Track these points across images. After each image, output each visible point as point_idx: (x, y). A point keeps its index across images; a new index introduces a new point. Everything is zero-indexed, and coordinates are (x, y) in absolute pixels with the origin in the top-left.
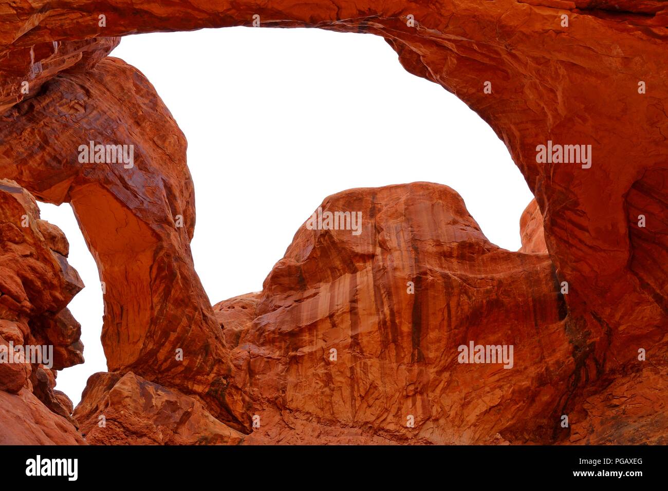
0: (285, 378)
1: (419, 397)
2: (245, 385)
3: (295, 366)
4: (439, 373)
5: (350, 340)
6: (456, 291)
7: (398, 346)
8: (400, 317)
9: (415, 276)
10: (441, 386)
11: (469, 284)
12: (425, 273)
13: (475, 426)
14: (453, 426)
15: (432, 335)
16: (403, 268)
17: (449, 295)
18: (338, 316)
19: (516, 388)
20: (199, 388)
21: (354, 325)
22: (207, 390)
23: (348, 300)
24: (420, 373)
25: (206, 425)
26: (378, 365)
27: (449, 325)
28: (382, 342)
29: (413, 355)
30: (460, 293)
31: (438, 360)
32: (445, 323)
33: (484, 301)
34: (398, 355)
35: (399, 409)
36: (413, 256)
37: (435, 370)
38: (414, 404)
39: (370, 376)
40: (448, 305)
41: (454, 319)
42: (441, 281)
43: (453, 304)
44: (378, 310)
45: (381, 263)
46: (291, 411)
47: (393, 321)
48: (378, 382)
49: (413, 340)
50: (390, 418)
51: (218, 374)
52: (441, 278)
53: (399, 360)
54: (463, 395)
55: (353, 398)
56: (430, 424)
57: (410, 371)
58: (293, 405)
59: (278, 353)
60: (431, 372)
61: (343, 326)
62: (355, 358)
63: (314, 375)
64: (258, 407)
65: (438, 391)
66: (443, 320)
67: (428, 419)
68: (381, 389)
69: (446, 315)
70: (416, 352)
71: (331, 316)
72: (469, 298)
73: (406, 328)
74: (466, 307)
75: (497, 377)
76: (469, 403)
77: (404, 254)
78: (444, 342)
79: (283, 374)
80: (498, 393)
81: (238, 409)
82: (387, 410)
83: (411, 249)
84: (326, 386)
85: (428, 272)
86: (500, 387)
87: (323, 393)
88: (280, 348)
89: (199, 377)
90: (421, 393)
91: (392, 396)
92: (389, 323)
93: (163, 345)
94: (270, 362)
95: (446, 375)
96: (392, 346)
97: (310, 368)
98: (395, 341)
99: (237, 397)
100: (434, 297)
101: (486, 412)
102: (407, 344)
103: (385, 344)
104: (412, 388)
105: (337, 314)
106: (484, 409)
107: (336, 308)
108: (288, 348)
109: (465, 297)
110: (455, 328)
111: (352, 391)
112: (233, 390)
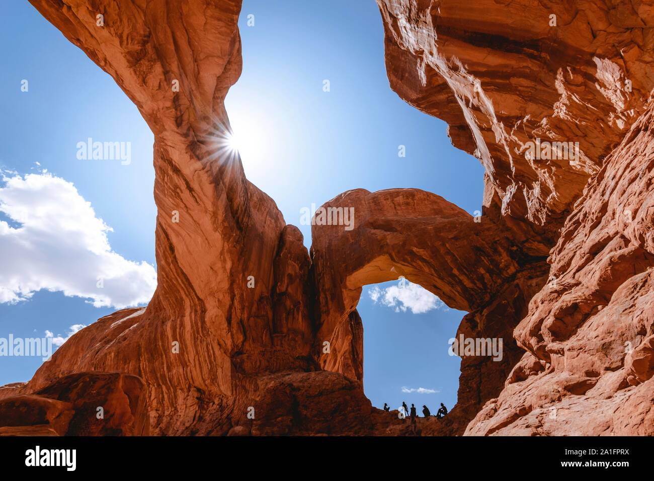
20: (512, 270)
22: (517, 266)
29: (529, 56)
51: (506, 250)
70: (527, 50)
89: (501, 265)
93: (460, 280)
102: (515, 62)
103: (511, 90)
112: (527, 245)
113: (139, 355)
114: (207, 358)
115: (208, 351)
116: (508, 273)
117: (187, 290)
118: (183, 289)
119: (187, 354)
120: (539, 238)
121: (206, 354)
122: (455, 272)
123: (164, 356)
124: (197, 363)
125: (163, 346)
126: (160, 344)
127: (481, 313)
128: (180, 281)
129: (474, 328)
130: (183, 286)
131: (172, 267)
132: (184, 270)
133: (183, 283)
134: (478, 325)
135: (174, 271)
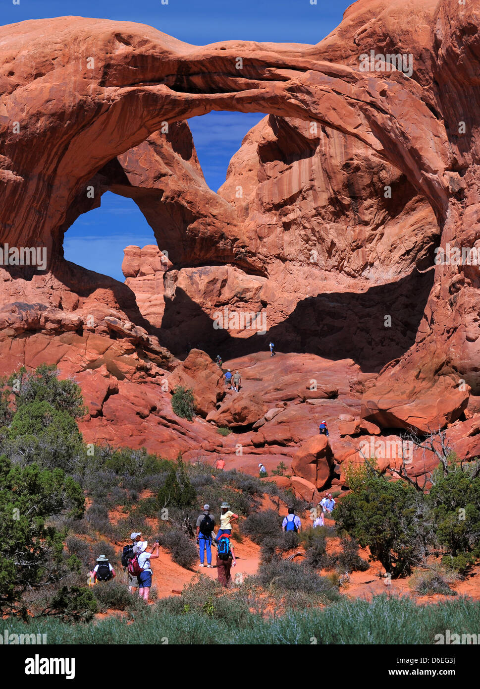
0: (282, 239)
1: (360, 249)
2: (257, 248)
3: (288, 230)
4: (375, 229)
5: (314, 211)
8: (341, 195)
9: (344, 163)
10: (376, 238)
12: (352, 159)
13: (398, 263)
14: (383, 266)
15: (366, 203)
16: (336, 156)
18: (305, 192)
19: (427, 234)
21: (315, 199)
23: (308, 179)
25: (238, 284)
26: (334, 228)
28: (334, 212)
31: (372, 220)
34: (345, 220)
35: (349, 258)
36: (343, 143)
37: (371, 228)
38: (358, 254)
39: (330, 237)
42: (364, 163)
44: (327, 189)
45: (323, 148)
46: (290, 261)
47: (336, 198)
48: (336, 240)
50: (346, 263)
51: (238, 247)
52: (363, 161)
53: (347, 224)
54: (390, 244)
55: (323, 251)
56: (368, 267)
57: (354, 231)
58: (291, 257)
59: (275, 219)
60: (368, 230)
61: (309, 199)
62: (319, 224)
63: (299, 235)
64: (269, 261)
65: (374, 242)
67: (367, 264)
68: (338, 244)
71: (300, 192)
73: (347, 201)
75: (413, 228)
76: (395, 248)
77: (336, 142)
78: (375, 207)
79: (281, 235)
80: (413, 239)
81: (258, 264)
82: (343, 259)
84: (307, 243)
85: (354, 157)
86: (415, 235)
87: (306, 248)
88: (275, 215)
90: (361, 247)
91: (345, 250)
92: (334, 199)
94: (271, 227)
95: (380, 230)
97: (296, 229)
99: (255, 258)
100: (361, 177)
101: (405, 254)
104: (355, 244)
105: (303, 190)
106: (404, 252)
107: (303, 185)
108: (280, 215)
111: (322, 247)
114: (33, 227)
115: (37, 222)
117: (52, 159)
118: (49, 155)
119: (16, 214)
121: (34, 223)
124: (21, 227)
127: (200, 276)
128: (55, 150)
129: (192, 284)
130: (53, 154)
131: (65, 137)
132: (70, 146)
133: (56, 153)
134: (197, 284)
135: (63, 139)
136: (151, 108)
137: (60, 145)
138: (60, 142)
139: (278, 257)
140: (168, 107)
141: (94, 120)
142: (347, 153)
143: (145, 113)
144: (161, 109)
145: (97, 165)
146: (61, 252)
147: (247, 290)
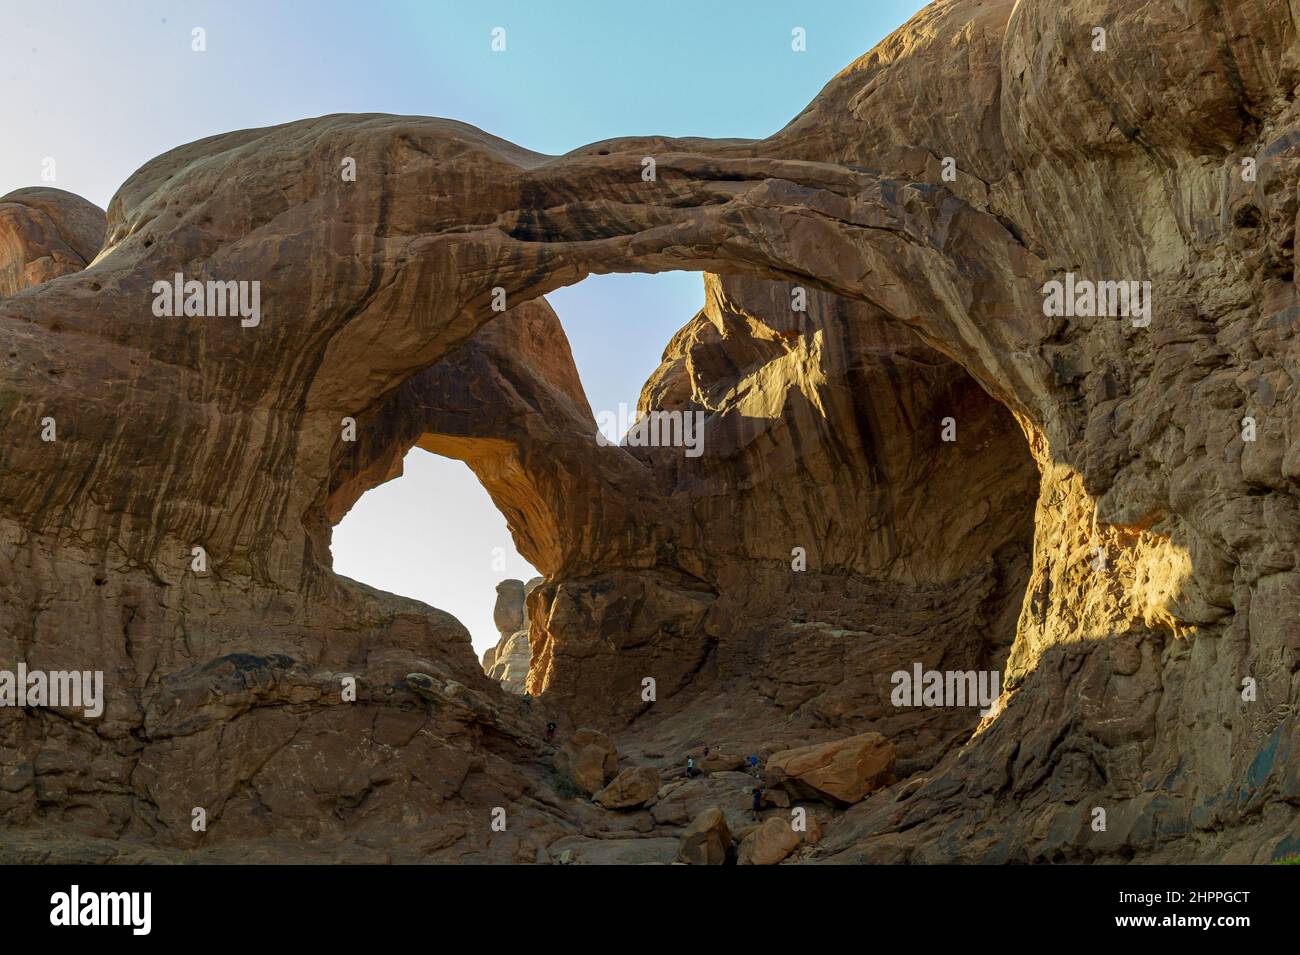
1: (884, 529)
2: (696, 541)
3: (748, 501)
4: (910, 490)
5: (795, 465)
6: (905, 380)
7: (852, 468)
8: (842, 432)
10: (914, 507)
11: (925, 362)
12: (860, 363)
13: (958, 552)
14: (929, 559)
15: (890, 444)
17: (897, 388)
19: (1008, 494)
20: (644, 563)
21: (796, 443)
22: (654, 562)
24: (883, 497)
25: (663, 607)
26: (834, 494)
27: (909, 427)
28: (832, 464)
29: (871, 476)
30: (912, 382)
31: (904, 475)
32: (903, 424)
33: (949, 385)
34: (854, 477)
35: (865, 548)
36: (841, 333)
37: (902, 489)
38: (880, 540)
39: (828, 511)
40: (900, 401)
41: (912, 418)
42: (881, 369)
43: (906, 400)
44: (816, 422)
46: (757, 561)
47: (835, 438)
48: (839, 517)
49: (867, 455)
50: (859, 557)
51: (660, 541)
52: (881, 365)
53: (856, 483)
54: (941, 517)
55: (816, 538)
56: (900, 562)
57: (871, 497)
58: (757, 554)
59: (725, 485)
60: (897, 492)
61: (785, 444)
62: (806, 489)
63: (771, 511)
64: (719, 563)
65: (910, 516)
66: (899, 421)
67: (897, 556)
68: (842, 525)
69: (901, 415)
70: (874, 471)
71: (768, 432)
72: (927, 384)
73: (853, 441)
74: (924, 400)
75: (980, 486)
76: (950, 523)
78: (907, 450)
79: (738, 513)
80: (983, 507)
81: (699, 570)
82: (853, 550)
83: (837, 321)
84: (785, 525)
85: (864, 359)
86: (987, 499)
87: (784, 534)
88: (726, 477)
89: (639, 552)
90: (887, 525)
91: (856, 532)
92: (831, 441)
93: (581, 540)
94: (719, 501)
95: (919, 492)
96: (844, 467)
97: (764, 502)
98: (845, 461)
99: (692, 558)
100: (879, 395)
101: (970, 534)
102: (860, 463)
103: (836, 467)
104: (874, 520)
105: (774, 428)
106: (966, 530)
108: (734, 477)
109: (921, 384)
110: (919, 428)
111: (813, 530)
112: (685, 552)
113: (107, 437)
114: (264, 512)
115: (273, 502)
116: (636, 563)
117: (295, 380)
118: (288, 374)
119: (230, 487)
120: (704, 556)
121: (267, 505)
122: (587, 529)
123: (171, 468)
124: (240, 511)
125: (183, 450)
126: (178, 442)
127: (594, 597)
128: (299, 360)
129: (580, 611)
130: (294, 370)
131: (316, 336)
132: (327, 352)
133: (301, 367)
134: (588, 611)
135: (311, 342)
136: (475, 273)
137: (307, 353)
138: (307, 347)
139: (734, 553)
140: (505, 268)
141: (369, 300)
142: (850, 354)
143: (465, 284)
144: (496, 272)
145: (383, 391)
146: (328, 559)
147: (678, 618)
